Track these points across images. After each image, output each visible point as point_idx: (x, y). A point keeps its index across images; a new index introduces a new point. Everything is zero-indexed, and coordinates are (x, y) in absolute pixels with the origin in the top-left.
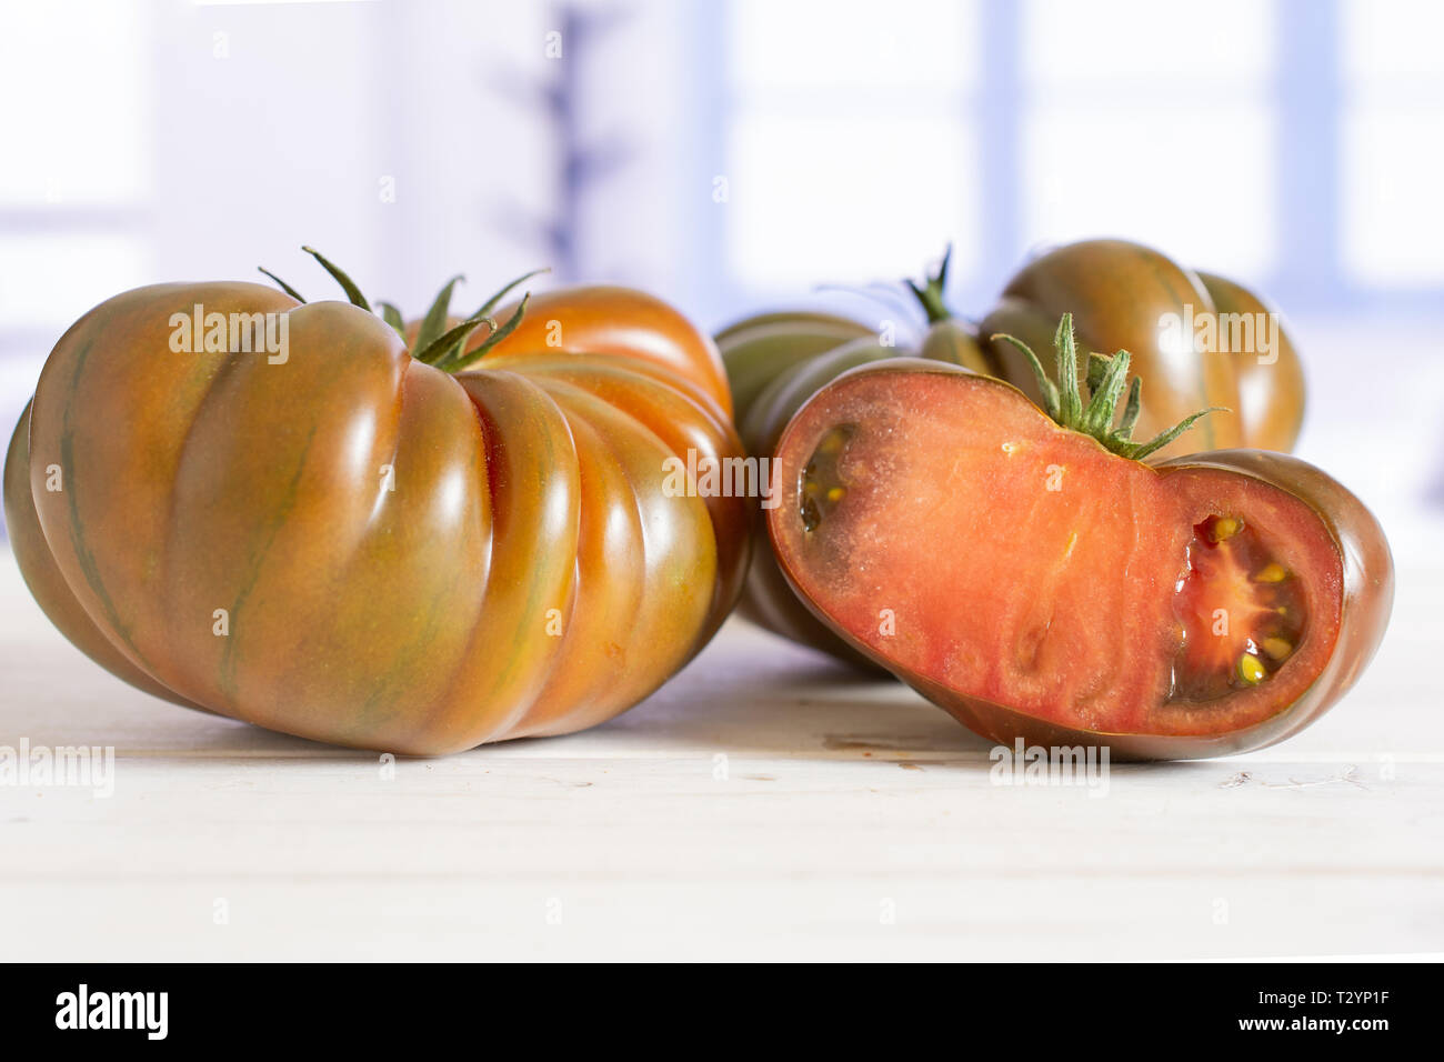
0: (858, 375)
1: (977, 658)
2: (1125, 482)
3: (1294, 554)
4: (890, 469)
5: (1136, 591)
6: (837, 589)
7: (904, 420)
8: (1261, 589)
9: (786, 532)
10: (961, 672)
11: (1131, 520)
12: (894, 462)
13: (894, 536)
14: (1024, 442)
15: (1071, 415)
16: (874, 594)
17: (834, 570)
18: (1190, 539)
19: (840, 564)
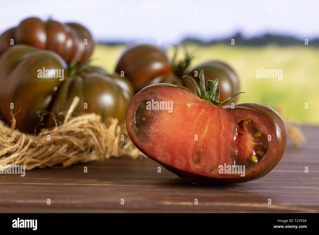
0: (148, 88)
1: (184, 160)
2: (219, 112)
3: (263, 129)
4: (158, 112)
5: (223, 140)
6: (146, 144)
7: (161, 99)
8: (256, 139)
9: (131, 129)
10: (179, 164)
11: (221, 122)
13: (160, 129)
14: (192, 103)
15: (204, 96)
16: (156, 145)
17: (145, 139)
18: (237, 126)
19: (146, 137)
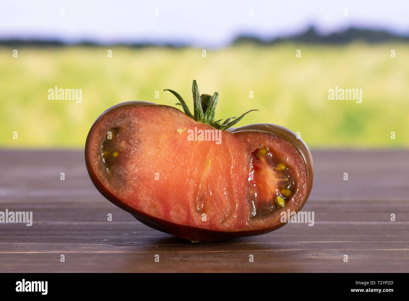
1: (182, 210)
4: (136, 143)
5: (235, 178)
6: (124, 190)
7: (138, 124)
8: (278, 173)
9: (99, 171)
10: (177, 216)
11: (229, 153)
12: (137, 140)
13: (142, 168)
14: (184, 128)
15: (200, 117)
16: (139, 191)
17: (121, 183)
18: (251, 158)
19: (123, 181)
